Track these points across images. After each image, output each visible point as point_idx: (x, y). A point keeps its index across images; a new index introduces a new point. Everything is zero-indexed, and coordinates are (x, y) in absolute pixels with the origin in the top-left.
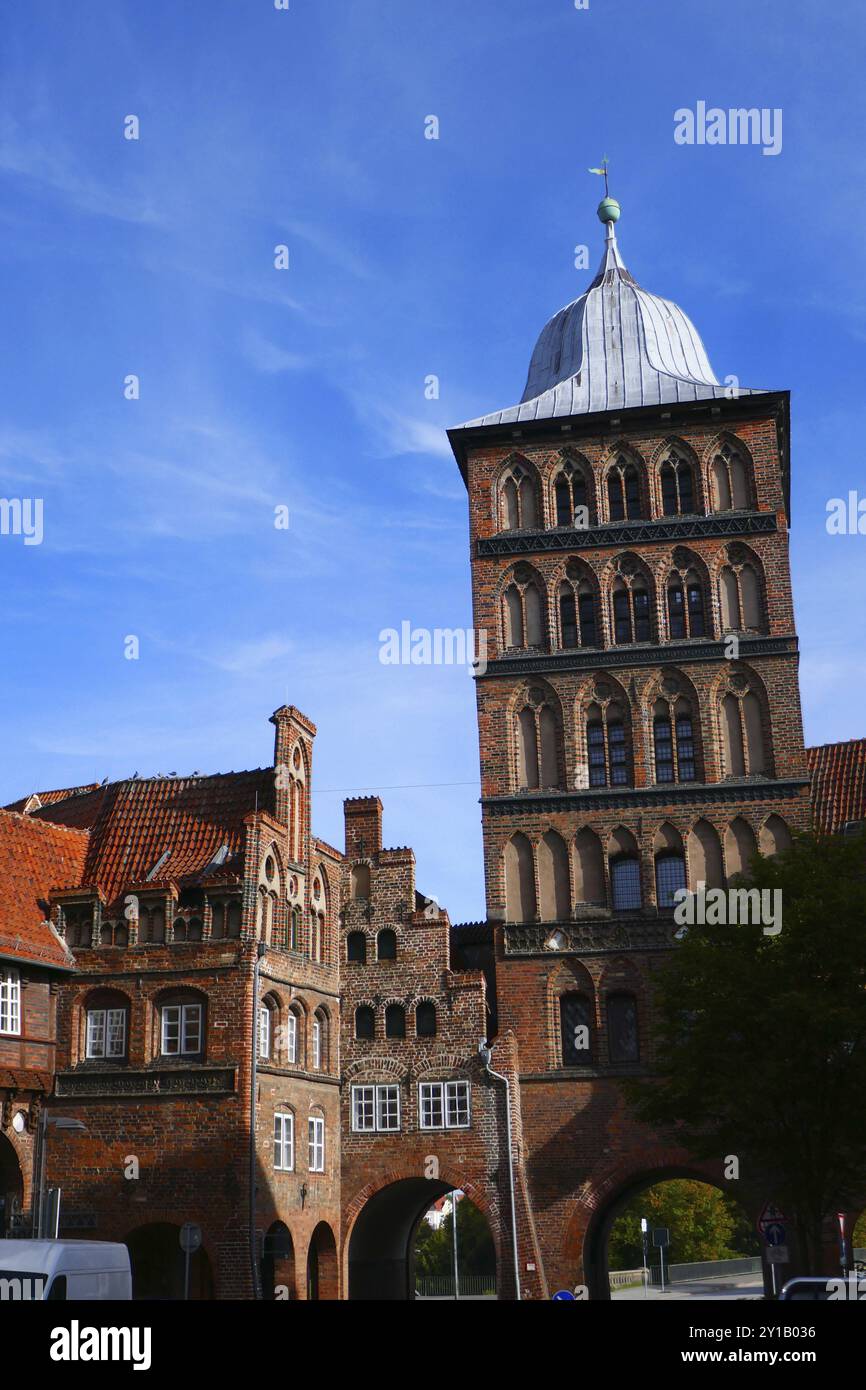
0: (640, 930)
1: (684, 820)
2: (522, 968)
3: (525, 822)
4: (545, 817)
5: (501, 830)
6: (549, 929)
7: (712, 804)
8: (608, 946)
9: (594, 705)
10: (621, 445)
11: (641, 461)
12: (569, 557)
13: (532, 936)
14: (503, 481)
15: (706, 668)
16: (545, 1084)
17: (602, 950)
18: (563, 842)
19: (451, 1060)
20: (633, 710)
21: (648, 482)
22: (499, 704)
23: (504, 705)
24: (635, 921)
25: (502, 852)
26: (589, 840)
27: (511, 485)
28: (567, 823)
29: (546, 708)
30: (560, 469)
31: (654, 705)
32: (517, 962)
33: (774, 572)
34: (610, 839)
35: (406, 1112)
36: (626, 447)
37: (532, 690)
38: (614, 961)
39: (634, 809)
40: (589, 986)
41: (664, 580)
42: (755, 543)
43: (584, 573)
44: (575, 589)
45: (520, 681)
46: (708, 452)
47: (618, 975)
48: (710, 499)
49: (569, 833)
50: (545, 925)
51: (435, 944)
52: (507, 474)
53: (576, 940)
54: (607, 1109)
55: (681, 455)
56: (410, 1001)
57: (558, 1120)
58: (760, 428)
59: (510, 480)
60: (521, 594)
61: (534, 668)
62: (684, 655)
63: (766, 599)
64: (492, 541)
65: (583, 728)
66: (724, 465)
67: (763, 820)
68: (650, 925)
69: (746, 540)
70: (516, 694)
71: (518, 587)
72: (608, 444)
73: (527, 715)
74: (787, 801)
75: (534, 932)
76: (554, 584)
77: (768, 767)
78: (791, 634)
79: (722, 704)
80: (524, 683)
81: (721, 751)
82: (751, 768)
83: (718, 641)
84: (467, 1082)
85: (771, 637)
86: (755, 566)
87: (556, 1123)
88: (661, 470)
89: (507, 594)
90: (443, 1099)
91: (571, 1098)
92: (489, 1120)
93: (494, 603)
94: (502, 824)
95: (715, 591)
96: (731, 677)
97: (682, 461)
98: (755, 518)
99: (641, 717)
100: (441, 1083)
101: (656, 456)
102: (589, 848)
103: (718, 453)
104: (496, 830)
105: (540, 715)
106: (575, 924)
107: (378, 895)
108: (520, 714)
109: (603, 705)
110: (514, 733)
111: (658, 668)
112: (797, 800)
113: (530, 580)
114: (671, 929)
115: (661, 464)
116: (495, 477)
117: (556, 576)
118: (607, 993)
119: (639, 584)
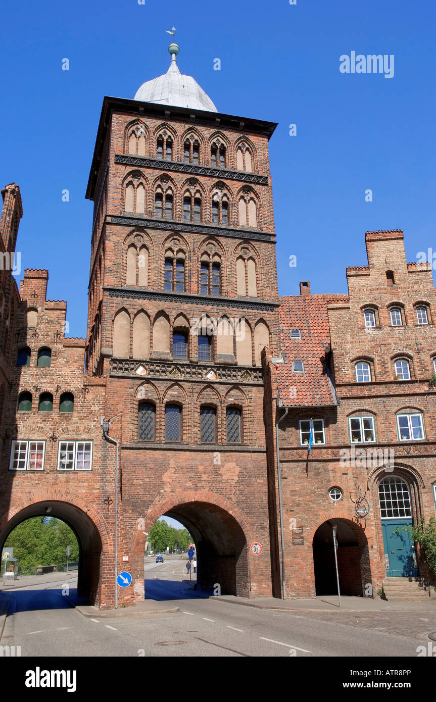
0: (188, 370)
1: (216, 314)
2: (119, 383)
3: (128, 303)
4: (141, 301)
5: (115, 305)
6: (139, 362)
7: (231, 308)
8: (170, 376)
9: (170, 249)
10: (193, 129)
11: (203, 138)
12: (164, 174)
13: (127, 366)
14: (130, 131)
15: (230, 241)
16: (129, 451)
17: (166, 378)
18: (149, 316)
19: (82, 428)
20: (192, 254)
21: (206, 149)
22: (119, 239)
23: (121, 239)
24: (186, 365)
25: (113, 317)
26: (162, 318)
27: (133, 135)
28: (152, 307)
29: (144, 246)
30: (161, 132)
31: (202, 254)
32: (117, 379)
33: (265, 203)
34: (175, 319)
35: (48, 458)
36: (196, 131)
37: (137, 235)
38: (172, 385)
39: (190, 305)
40: (157, 397)
41: (211, 196)
42: (257, 188)
43: (170, 184)
44: (164, 190)
45: (131, 229)
46: (236, 142)
47: (174, 393)
48: (235, 164)
49: (153, 311)
50: (135, 361)
51: (76, 358)
52: (132, 129)
53: (152, 371)
54: (164, 467)
55: (222, 141)
56: (57, 391)
57: (135, 472)
58: (261, 138)
59: (133, 132)
60: (136, 186)
61: (140, 223)
62: (220, 232)
63: (262, 214)
64: (123, 156)
65: (164, 259)
66: (242, 151)
67: (256, 320)
68: (194, 368)
69: (252, 185)
70: (128, 235)
71: (134, 183)
72: (188, 126)
73: (132, 249)
74: (269, 312)
75: (128, 364)
76: (154, 185)
77: (258, 295)
78: (273, 233)
79: (237, 260)
80: (133, 231)
81: (235, 283)
82: (250, 294)
83: (237, 229)
84: (91, 442)
85: (263, 232)
86: (256, 199)
87: (133, 474)
88: (212, 146)
89: (127, 185)
90: (75, 452)
91: (143, 460)
92: (104, 466)
93: (120, 187)
94: (115, 302)
95: (236, 205)
96: (242, 248)
97: (222, 145)
98: (258, 176)
99: (196, 258)
100: (74, 442)
101: (210, 138)
102: (162, 322)
103: (240, 145)
104: (111, 305)
105: (141, 248)
106: (152, 362)
107: (42, 326)
108: (129, 247)
109: (176, 249)
110: (125, 256)
111: (206, 236)
112: (273, 313)
113: (140, 181)
114: (205, 371)
115: (212, 143)
116: (127, 127)
117: (155, 181)
118: (167, 402)
119: (198, 195)
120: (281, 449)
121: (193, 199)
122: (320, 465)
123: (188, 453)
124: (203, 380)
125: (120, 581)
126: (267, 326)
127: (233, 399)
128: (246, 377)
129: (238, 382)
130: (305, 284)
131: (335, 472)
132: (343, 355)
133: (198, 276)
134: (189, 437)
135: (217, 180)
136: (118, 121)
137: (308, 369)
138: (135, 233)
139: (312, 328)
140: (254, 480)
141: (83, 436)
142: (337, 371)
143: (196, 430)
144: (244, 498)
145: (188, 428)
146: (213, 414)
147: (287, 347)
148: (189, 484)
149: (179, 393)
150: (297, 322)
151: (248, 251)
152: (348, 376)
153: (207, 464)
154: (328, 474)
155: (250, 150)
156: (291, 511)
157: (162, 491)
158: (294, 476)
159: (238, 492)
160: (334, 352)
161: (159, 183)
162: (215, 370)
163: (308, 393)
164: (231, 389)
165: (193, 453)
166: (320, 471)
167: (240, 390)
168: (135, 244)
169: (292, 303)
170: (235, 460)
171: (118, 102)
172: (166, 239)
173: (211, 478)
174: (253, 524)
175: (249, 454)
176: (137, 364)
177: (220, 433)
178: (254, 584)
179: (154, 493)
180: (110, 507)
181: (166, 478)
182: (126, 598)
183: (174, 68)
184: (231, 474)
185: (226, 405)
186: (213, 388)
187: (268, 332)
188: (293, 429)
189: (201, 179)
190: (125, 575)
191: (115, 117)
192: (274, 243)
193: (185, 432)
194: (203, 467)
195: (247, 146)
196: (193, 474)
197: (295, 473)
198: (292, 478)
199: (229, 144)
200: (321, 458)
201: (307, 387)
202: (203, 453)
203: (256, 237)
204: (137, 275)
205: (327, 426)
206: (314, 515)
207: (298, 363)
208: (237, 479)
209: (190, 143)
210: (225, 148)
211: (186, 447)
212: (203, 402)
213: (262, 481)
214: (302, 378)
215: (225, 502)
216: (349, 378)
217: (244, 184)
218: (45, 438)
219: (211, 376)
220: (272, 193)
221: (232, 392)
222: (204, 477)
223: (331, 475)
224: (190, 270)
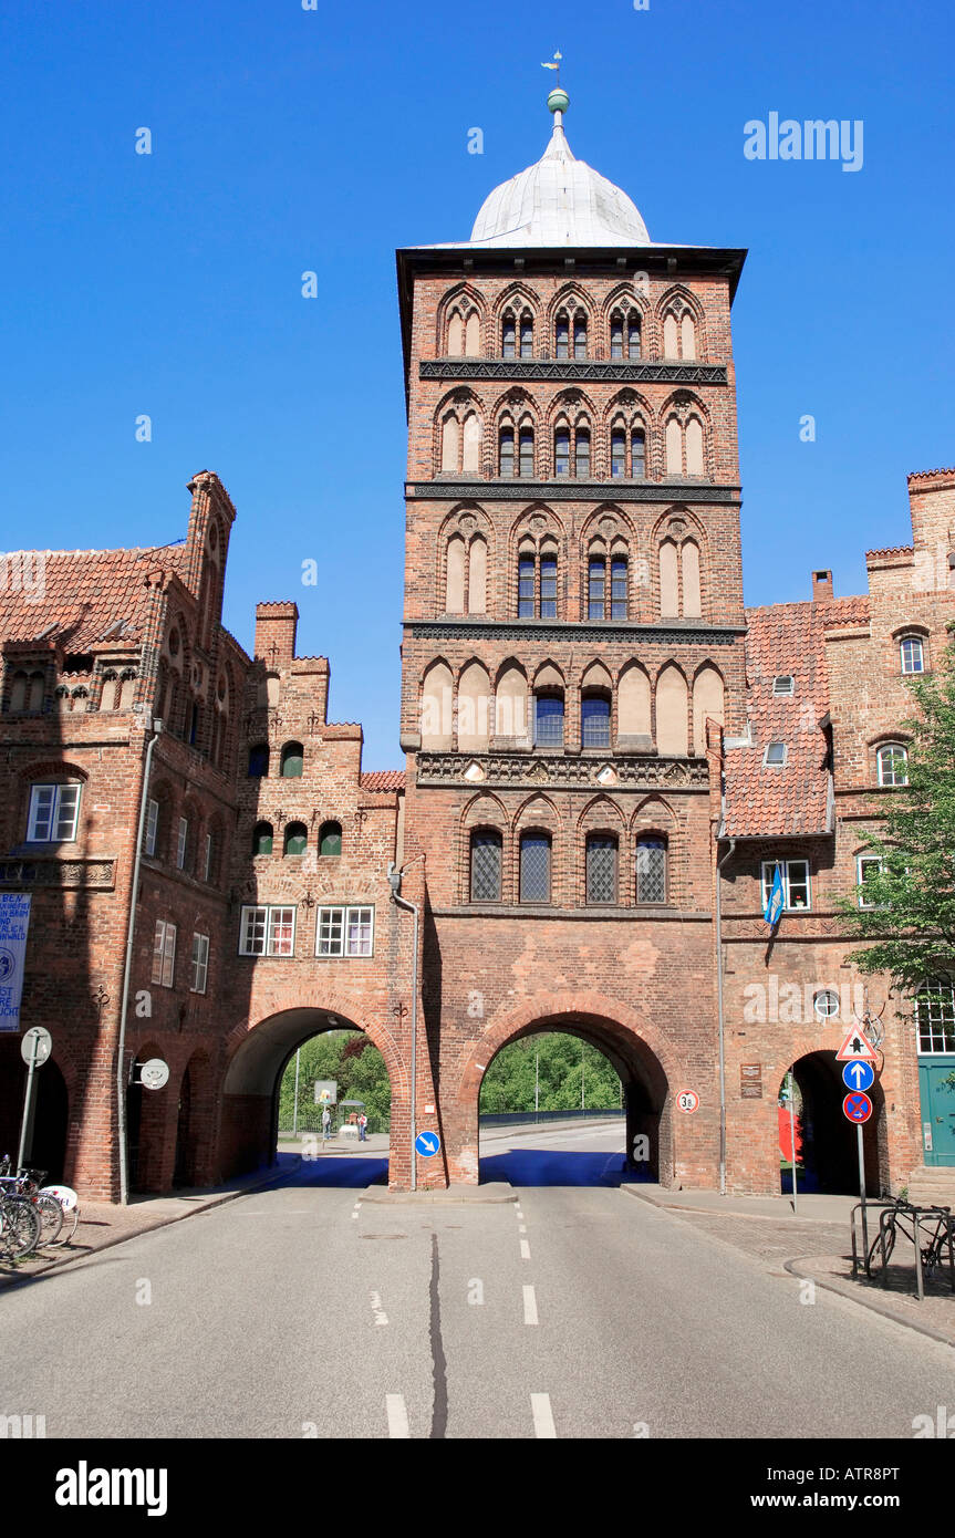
0: (562, 768)
1: (616, 658)
2: (433, 798)
3: (449, 647)
4: (471, 643)
5: (423, 653)
6: (470, 758)
7: (645, 644)
8: (527, 781)
9: (528, 536)
10: (574, 287)
11: (593, 303)
12: (513, 388)
13: (447, 765)
14: (450, 310)
15: (647, 509)
16: (450, 920)
17: (520, 784)
18: (487, 670)
19: (357, 884)
20: (569, 543)
21: (599, 323)
22: (429, 526)
23: (434, 527)
24: (557, 758)
25: (421, 676)
26: (513, 671)
27: (457, 316)
28: (493, 651)
29: (478, 536)
30: (509, 303)
31: (591, 542)
32: (428, 791)
33: (721, 422)
34: (537, 672)
35: (301, 937)
36: (578, 289)
37: (464, 516)
38: (532, 798)
39: (565, 643)
40: (503, 821)
41: (609, 421)
42: (702, 392)
43: (527, 406)
44: (516, 421)
45: (453, 504)
46: (661, 301)
47: (535, 812)
48: (660, 347)
49: (494, 662)
50: (461, 755)
51: (346, 760)
52: (453, 304)
53: (494, 772)
54: (515, 949)
55: (633, 303)
56: (314, 819)
57: (461, 958)
58: (714, 285)
59: (456, 310)
60: (461, 420)
61: (469, 492)
62: (625, 494)
63: (712, 448)
64: (433, 364)
65: (515, 558)
66: (675, 318)
67: (697, 665)
68: (573, 762)
69: (694, 389)
70: (448, 518)
71: (458, 413)
72: (561, 282)
73: (457, 542)
74: (723, 647)
75: (449, 761)
76: (495, 413)
77: (704, 613)
78: (735, 484)
79: (661, 546)
80: (457, 509)
81: (657, 593)
82: (686, 613)
83: (661, 483)
84: (371, 908)
85: (715, 484)
86: (701, 416)
87: (460, 961)
88: (612, 316)
89: (445, 419)
90: (344, 925)
91: (477, 936)
92: (394, 950)
93: (431, 425)
94: (424, 647)
95: (660, 434)
96: (671, 521)
97: (634, 310)
98: (705, 369)
99: (578, 551)
100: (343, 909)
101: (607, 300)
102: (514, 680)
103: (670, 305)
104: (417, 653)
105: (472, 541)
106: (494, 755)
107: (287, 705)
108: (450, 539)
109: (538, 536)
110: (444, 557)
111: (598, 505)
112: (733, 647)
113: (470, 407)
114: (594, 769)
115: (611, 310)
116: (442, 303)
117: (498, 405)
118: (522, 830)
119: (583, 423)
120: (724, 918)
121: (573, 431)
122: (797, 948)
123: (559, 923)
124: (589, 786)
125: (420, 1146)
126: (721, 675)
127: (649, 821)
128: (675, 777)
129: (658, 787)
130: (821, 576)
131: (826, 963)
132: (852, 732)
133: (581, 584)
134: (563, 894)
135: (619, 387)
136: (427, 292)
137: (793, 759)
138: (461, 512)
139: (818, 671)
140: (686, 973)
141: (359, 898)
142: (839, 764)
143: (574, 880)
144: (667, 1007)
145: (560, 877)
146: (612, 847)
147: (762, 714)
148: (561, 980)
149: (545, 813)
150: (791, 660)
151: (683, 526)
152: (859, 775)
153: (596, 943)
154: (813, 967)
155: (692, 312)
156: (740, 1034)
157: (511, 992)
158: (748, 968)
159: (654, 996)
160: (834, 726)
161: (505, 406)
162: (614, 765)
163: (781, 810)
164: (646, 802)
165: (569, 923)
166: (797, 960)
167: (663, 801)
168: (462, 533)
169: (788, 619)
170: (649, 936)
171: (422, 257)
172: (520, 519)
173: (603, 969)
174: (682, 1056)
175: (679, 925)
176: (465, 761)
177: (621, 886)
178: (682, 1165)
179: (497, 996)
180: (404, 1020)
181: (518, 968)
182: (430, 1175)
183: (558, 143)
184: (641, 962)
185: (635, 831)
186: (610, 800)
187: (721, 686)
188: (749, 878)
189: (587, 388)
190: (428, 1137)
191: (419, 285)
192: (739, 504)
193: (555, 884)
194: (587, 949)
195: (686, 305)
196: (567, 962)
197: (750, 964)
198: (744, 973)
199: (648, 305)
200: (800, 936)
201: (782, 796)
202: (588, 923)
203: (701, 496)
204: (467, 592)
205: (814, 873)
206: (781, 1043)
207: (775, 746)
208: (654, 971)
209: (567, 315)
210: (639, 316)
211: (555, 913)
212: (591, 828)
213: (702, 977)
214: (776, 779)
215: (629, 1014)
216: (861, 778)
217: (675, 388)
218: (295, 902)
219: (607, 778)
220: (735, 399)
221: (648, 807)
222: (590, 967)
223: (819, 968)
224: (566, 576)
